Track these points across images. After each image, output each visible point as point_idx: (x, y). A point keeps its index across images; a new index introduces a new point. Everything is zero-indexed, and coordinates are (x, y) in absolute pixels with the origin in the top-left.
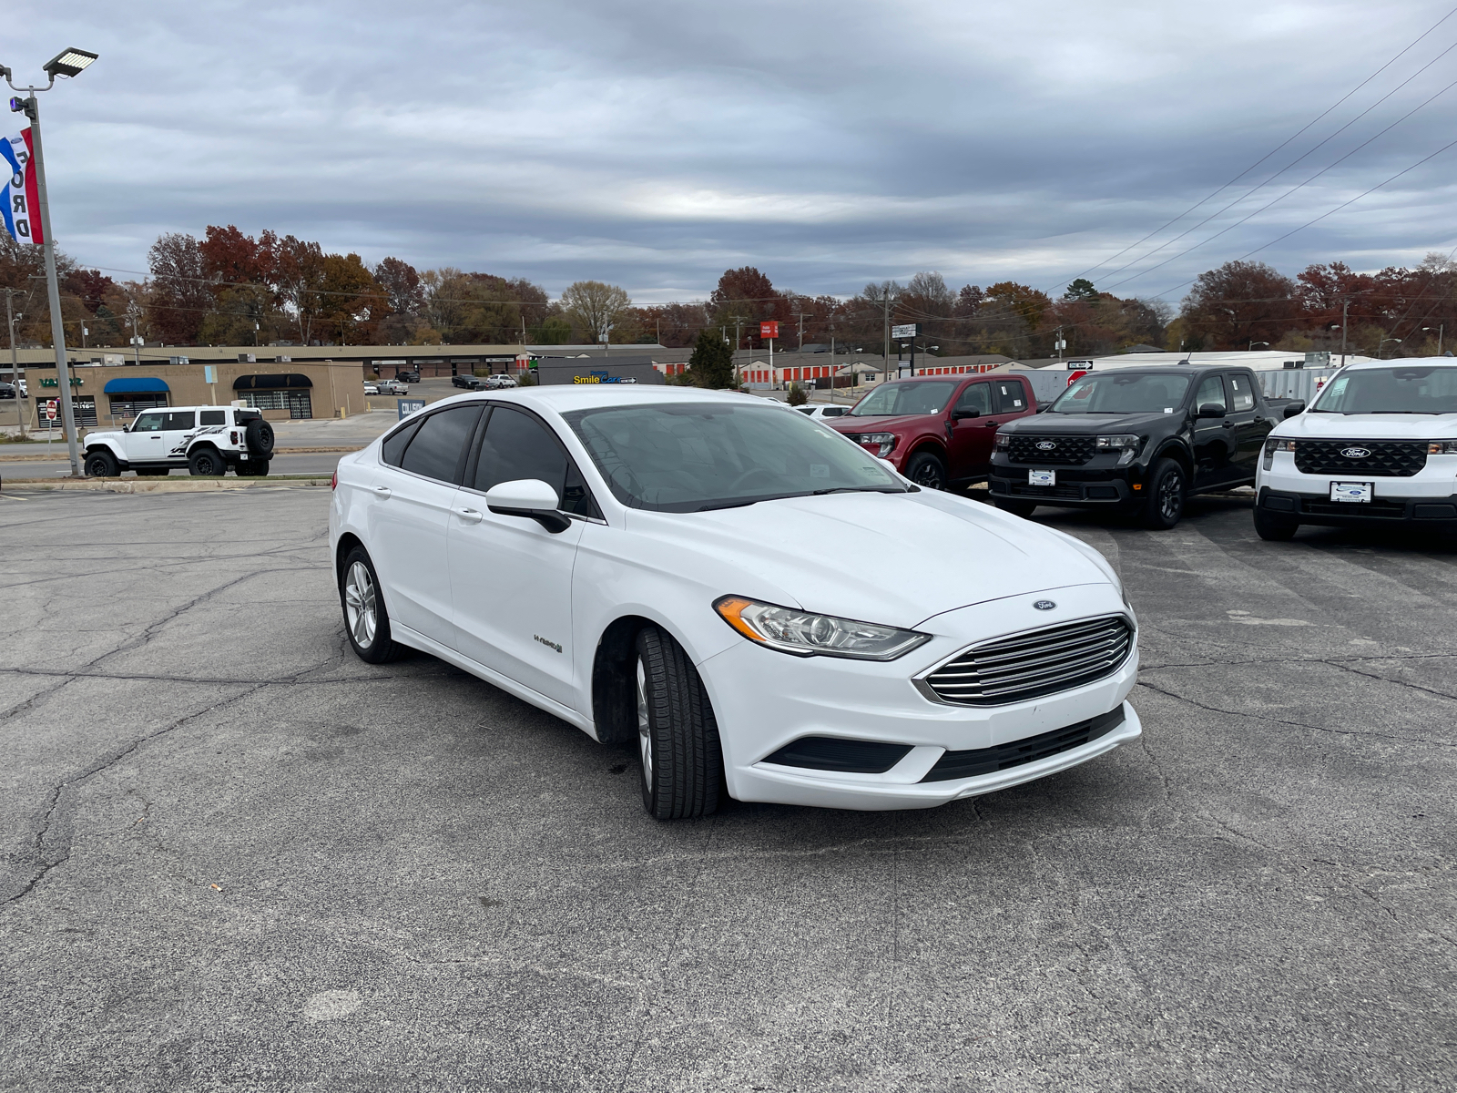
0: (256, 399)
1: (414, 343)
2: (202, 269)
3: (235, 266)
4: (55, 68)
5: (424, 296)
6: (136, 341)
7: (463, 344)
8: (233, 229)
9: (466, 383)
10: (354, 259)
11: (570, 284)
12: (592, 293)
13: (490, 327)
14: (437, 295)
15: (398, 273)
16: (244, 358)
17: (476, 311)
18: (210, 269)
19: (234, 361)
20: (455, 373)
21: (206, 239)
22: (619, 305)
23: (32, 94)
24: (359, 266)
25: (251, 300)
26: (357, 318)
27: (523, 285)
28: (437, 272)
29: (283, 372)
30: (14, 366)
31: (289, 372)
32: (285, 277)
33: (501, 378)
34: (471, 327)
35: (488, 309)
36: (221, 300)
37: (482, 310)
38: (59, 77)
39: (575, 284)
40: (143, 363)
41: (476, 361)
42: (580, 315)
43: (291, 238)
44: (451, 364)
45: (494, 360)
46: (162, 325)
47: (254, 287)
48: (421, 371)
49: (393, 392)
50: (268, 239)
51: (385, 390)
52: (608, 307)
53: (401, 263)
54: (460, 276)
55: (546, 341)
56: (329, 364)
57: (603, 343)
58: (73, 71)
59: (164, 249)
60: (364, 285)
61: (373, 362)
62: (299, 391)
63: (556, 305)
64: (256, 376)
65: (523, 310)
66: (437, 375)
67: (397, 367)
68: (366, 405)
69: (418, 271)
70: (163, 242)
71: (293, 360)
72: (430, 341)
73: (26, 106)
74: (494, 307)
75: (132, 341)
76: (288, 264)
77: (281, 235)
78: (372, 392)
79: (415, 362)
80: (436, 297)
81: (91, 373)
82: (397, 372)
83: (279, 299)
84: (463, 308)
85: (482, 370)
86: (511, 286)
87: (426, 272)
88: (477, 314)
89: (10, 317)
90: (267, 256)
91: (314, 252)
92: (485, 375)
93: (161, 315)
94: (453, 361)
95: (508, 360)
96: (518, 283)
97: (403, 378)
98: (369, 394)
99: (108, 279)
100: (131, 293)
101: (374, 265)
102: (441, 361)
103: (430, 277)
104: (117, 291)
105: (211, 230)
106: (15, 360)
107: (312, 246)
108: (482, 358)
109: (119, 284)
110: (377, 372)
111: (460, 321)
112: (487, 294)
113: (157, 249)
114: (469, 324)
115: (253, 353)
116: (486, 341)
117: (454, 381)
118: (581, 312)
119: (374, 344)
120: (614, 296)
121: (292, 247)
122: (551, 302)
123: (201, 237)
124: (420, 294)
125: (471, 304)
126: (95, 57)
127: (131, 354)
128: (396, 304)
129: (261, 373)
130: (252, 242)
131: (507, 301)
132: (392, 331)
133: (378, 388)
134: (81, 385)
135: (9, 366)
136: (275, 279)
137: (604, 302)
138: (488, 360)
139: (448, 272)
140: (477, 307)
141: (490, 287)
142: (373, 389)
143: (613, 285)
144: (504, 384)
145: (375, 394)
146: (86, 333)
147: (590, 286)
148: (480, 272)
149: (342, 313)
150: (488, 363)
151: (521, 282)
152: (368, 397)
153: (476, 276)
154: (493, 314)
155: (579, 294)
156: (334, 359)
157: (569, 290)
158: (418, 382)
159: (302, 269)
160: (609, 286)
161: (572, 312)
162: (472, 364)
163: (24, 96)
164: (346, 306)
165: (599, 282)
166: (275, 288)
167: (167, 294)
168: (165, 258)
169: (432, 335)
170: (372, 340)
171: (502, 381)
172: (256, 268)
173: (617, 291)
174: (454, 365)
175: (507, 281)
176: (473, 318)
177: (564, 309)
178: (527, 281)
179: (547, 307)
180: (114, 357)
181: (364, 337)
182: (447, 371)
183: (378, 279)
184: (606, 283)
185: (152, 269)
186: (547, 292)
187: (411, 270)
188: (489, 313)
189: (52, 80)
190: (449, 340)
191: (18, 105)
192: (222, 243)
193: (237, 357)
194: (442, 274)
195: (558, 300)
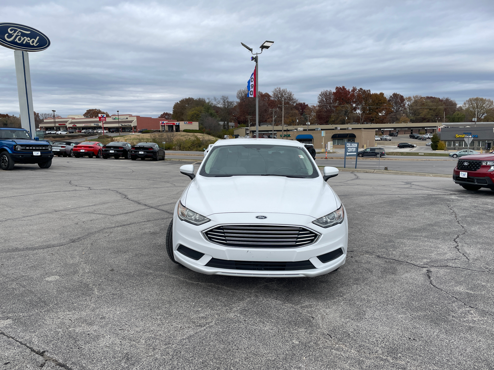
0: (338, 141)
1: (399, 122)
2: (333, 100)
3: (343, 99)
4: (263, 47)
5: (406, 106)
6: (308, 123)
7: (419, 123)
8: (344, 87)
9: (415, 137)
10: (382, 94)
11: (468, 99)
12: (477, 102)
13: (430, 116)
14: (411, 106)
15: (397, 98)
16: (336, 128)
17: (426, 110)
18: (335, 100)
19: (333, 129)
20: (412, 133)
21: (335, 91)
22: (489, 106)
23: (257, 55)
24: (383, 97)
25: (346, 110)
26: (380, 114)
27: (447, 100)
28: (412, 97)
29: (347, 133)
30: (273, 131)
31: (349, 133)
32: (358, 102)
33: (429, 135)
34: (423, 116)
35: (430, 109)
36: (337, 110)
37: (428, 110)
38: (264, 49)
39: (470, 99)
40: (309, 130)
41: (421, 129)
42: (470, 111)
43: (361, 89)
44: (411, 130)
45: (428, 128)
46: (319, 118)
47: (347, 106)
48: (399, 133)
49: (386, 140)
50: (354, 90)
51: (383, 139)
52: (484, 107)
53: (398, 95)
54: (421, 98)
55: (453, 121)
56: (362, 130)
57: (474, 121)
58: (267, 47)
59: (323, 95)
60: (384, 103)
61: (382, 129)
62: (351, 139)
63: (460, 107)
64: (339, 134)
65: (445, 109)
66: (404, 134)
67: (390, 131)
68: (375, 144)
69: (405, 97)
70: (322, 93)
71: (352, 129)
72: (405, 122)
73: (255, 59)
74: (433, 109)
75: (307, 124)
76: (360, 97)
77: (358, 88)
78: (378, 139)
79: (397, 129)
80: (410, 106)
81: (293, 133)
82: (390, 133)
83: (355, 109)
84: (421, 109)
85: (423, 132)
86: (442, 101)
87: (408, 97)
88: (425, 111)
89: (273, 117)
90: (353, 95)
91: (368, 93)
92: (424, 134)
93: (319, 115)
94: (411, 129)
95: (434, 128)
96: (445, 99)
97: (391, 134)
98: (377, 140)
99: (307, 105)
100: (312, 109)
101: (389, 96)
102: (407, 129)
103: (409, 99)
104: (309, 108)
105: (337, 88)
106: (273, 129)
107: (368, 91)
108: (423, 127)
109: (310, 106)
110: (383, 133)
111: (419, 114)
112: (431, 104)
113: (320, 95)
114: (422, 115)
115: (339, 127)
116: (428, 121)
117: (410, 136)
118: (471, 109)
119: (385, 123)
120: (487, 103)
121: (361, 92)
122: (458, 106)
123: (334, 90)
124: (404, 105)
125: (424, 108)
126: (273, 42)
127: (306, 127)
128: (395, 109)
129: (340, 133)
130: (349, 91)
131: (438, 106)
132: (392, 118)
133: (381, 138)
134: (290, 136)
135: (272, 131)
136: (355, 102)
137: (483, 105)
138: (426, 128)
139: (417, 97)
140: (426, 109)
141: (432, 102)
142: (379, 138)
143: (487, 98)
144: (430, 137)
145: (379, 140)
146: (298, 121)
147: (477, 99)
148: (429, 96)
149: (375, 113)
150: (426, 130)
151: (446, 99)
152: (377, 141)
153: (428, 98)
154: (432, 111)
155: (471, 103)
156: (364, 129)
157: (467, 101)
158: (397, 136)
159: (364, 99)
160: (486, 99)
161: (467, 110)
162: (419, 130)
163: (254, 56)
164: (377, 110)
165: (481, 97)
166: (354, 105)
167: (322, 109)
168: (322, 98)
169: (406, 120)
170: (384, 122)
171: (429, 136)
172: (349, 99)
173: (489, 101)
174: (412, 130)
175: (441, 99)
176: (424, 113)
177: (464, 108)
178: (449, 98)
179: (456, 108)
180: (301, 128)
181: (382, 121)
182: (409, 132)
183: (389, 101)
184: (484, 98)
185: (318, 101)
186: (456, 102)
187: (402, 97)
188: (431, 111)
189: (262, 50)
190: (412, 121)
191: (253, 59)
192: (340, 92)
193: (334, 128)
194: (414, 97)
195: (461, 105)
